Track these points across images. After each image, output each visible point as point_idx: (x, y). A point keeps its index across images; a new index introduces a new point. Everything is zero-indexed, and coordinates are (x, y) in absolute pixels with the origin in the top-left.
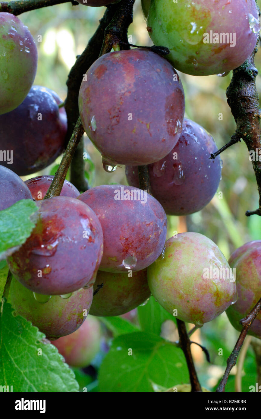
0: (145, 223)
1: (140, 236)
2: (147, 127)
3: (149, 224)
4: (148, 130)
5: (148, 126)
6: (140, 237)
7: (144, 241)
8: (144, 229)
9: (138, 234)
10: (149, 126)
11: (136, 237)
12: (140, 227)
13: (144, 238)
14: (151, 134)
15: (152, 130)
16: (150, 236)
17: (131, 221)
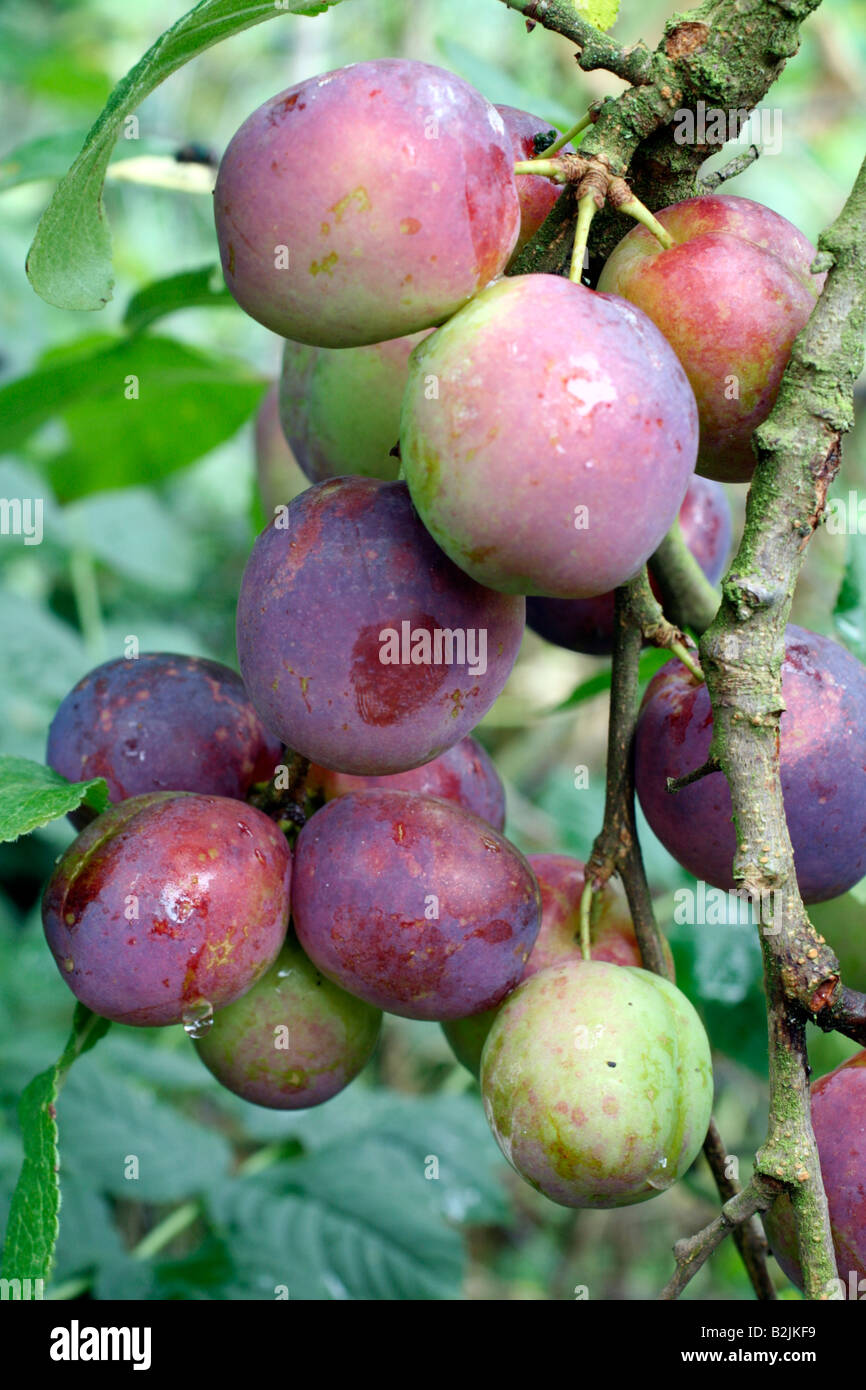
0: (398, 917)
1: (380, 945)
2: (301, 686)
3: (411, 924)
4: (304, 695)
5: (305, 685)
6: (382, 948)
7: (394, 961)
8: (391, 932)
9: (375, 940)
10: (307, 686)
11: (369, 945)
12: (380, 925)
13: (391, 952)
14: (309, 707)
15: (312, 698)
16: (413, 953)
17: (360, 905)
